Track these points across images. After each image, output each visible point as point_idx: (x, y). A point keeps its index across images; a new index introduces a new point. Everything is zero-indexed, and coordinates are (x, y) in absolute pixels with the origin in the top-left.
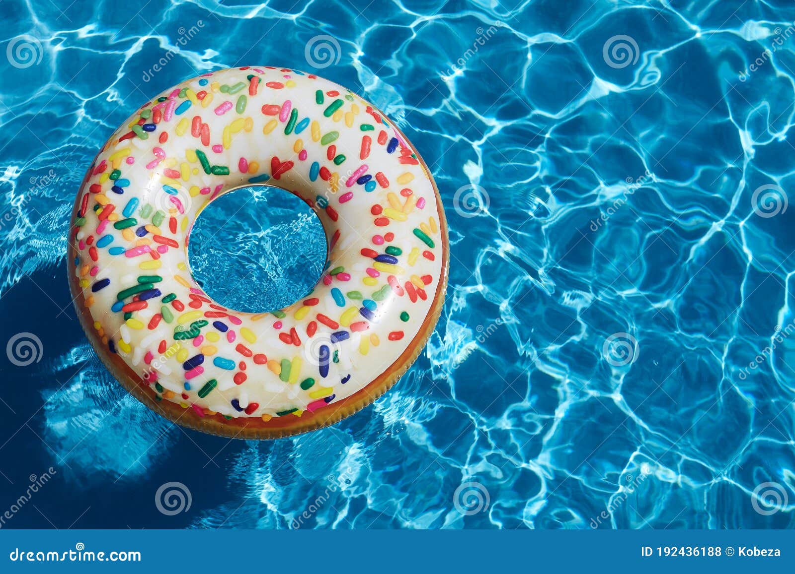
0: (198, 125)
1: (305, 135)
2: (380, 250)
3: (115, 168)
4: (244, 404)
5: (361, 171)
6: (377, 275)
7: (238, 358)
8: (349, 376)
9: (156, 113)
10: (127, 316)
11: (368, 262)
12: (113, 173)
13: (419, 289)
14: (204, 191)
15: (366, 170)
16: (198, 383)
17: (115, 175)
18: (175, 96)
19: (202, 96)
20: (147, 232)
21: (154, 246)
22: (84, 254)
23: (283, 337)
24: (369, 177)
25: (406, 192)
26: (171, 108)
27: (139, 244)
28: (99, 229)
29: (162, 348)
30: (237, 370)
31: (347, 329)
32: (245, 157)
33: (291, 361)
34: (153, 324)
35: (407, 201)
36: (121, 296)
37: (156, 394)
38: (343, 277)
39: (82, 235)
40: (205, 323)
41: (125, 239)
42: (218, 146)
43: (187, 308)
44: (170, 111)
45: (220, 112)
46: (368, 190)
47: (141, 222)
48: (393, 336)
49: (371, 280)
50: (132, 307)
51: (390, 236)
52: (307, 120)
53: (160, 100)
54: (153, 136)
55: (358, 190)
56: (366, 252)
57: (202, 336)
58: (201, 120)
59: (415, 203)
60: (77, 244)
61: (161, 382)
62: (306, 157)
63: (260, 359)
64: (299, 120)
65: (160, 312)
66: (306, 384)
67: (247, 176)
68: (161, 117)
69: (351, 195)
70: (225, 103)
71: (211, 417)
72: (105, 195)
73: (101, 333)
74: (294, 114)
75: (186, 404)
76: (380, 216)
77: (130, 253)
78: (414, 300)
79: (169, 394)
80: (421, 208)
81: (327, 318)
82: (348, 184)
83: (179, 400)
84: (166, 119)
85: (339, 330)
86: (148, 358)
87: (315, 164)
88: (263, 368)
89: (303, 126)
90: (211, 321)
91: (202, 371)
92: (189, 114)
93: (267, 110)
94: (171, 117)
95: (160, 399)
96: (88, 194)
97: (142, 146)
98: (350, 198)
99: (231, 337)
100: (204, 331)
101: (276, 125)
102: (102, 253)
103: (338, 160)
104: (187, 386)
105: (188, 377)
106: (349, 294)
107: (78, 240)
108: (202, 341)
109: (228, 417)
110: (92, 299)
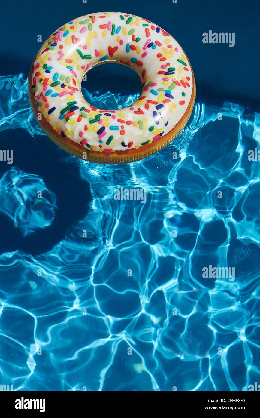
0: (74, 39)
1: (120, 33)
2: (166, 70)
3: (44, 64)
4: (126, 144)
5: (148, 42)
6: (167, 80)
7: (120, 124)
8: (167, 122)
9: (55, 39)
10: (67, 119)
11: (162, 76)
12: (44, 66)
13: (186, 82)
14: (83, 67)
15: (150, 41)
16: (105, 139)
17: (45, 66)
18: (61, 31)
19: (72, 27)
20: (65, 86)
21: (70, 90)
22: (41, 100)
23: (135, 112)
24: (153, 43)
25: (169, 46)
26: (61, 35)
27: (63, 91)
28: (45, 89)
29: (86, 128)
30: (120, 129)
31: (162, 103)
32: (97, 49)
33: (142, 120)
34: (79, 120)
35: (171, 50)
36: (62, 112)
37: (88, 149)
38: (154, 84)
39: (37, 94)
40: (101, 115)
41: (57, 90)
42: (85, 46)
43: (92, 111)
44: (61, 37)
45: (82, 32)
46: (153, 49)
47: (62, 82)
48: (181, 103)
49: (166, 82)
50: (68, 115)
51: (168, 64)
52: (120, 27)
53: (54, 34)
54: (57, 48)
55: (149, 50)
56: (160, 73)
57: (101, 120)
58: (75, 37)
59: (174, 50)
60: (36, 98)
61: (89, 143)
62: (123, 43)
63: (129, 123)
64: (116, 28)
65: (81, 115)
66: (151, 129)
67: (99, 58)
68: (57, 39)
69: (146, 53)
70: (83, 28)
71: (113, 153)
72: (43, 75)
73: (57, 130)
74: (114, 26)
75: (101, 150)
76: (161, 57)
77: (61, 95)
78: (185, 87)
79: (93, 147)
80: (178, 51)
81: (152, 101)
82: (144, 49)
83: (98, 149)
84: (60, 40)
85: (159, 104)
86: (81, 134)
87: (128, 44)
88: (131, 126)
89: (119, 30)
90: (103, 114)
91: (105, 133)
92: (69, 36)
93: (102, 27)
94: (62, 38)
95: (90, 151)
96: (35, 77)
97: (53, 52)
98: (146, 54)
99: (114, 117)
100: (101, 118)
101: (107, 32)
102: (49, 98)
103: (137, 40)
104: (100, 142)
105: (100, 137)
106: (158, 90)
107: (36, 96)
108: (102, 121)
109: (121, 151)
110: (49, 118)
